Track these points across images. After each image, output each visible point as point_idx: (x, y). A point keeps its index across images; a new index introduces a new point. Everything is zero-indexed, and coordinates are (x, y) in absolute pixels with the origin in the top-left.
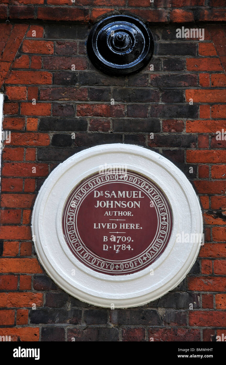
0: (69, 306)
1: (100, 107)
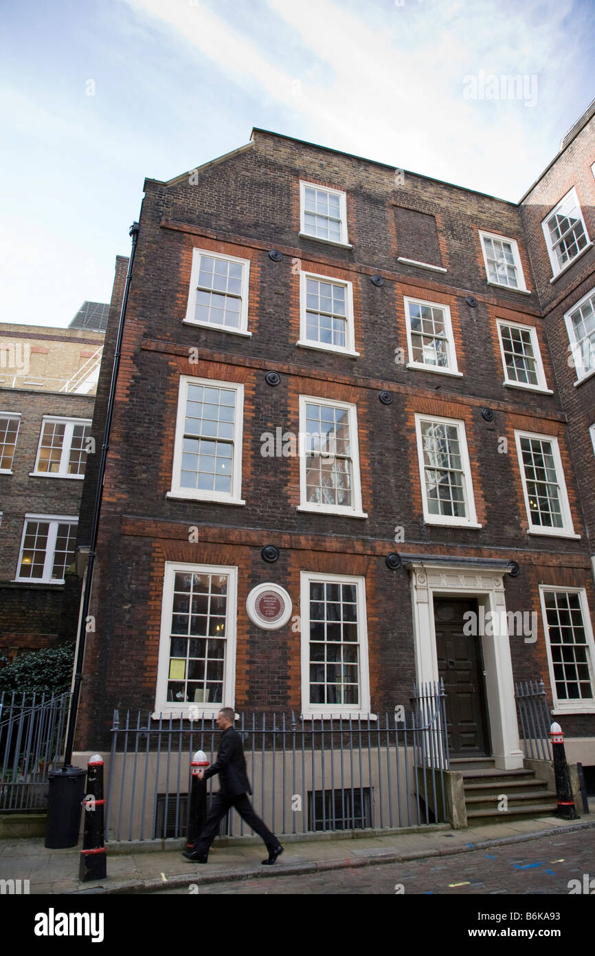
0: (257, 630)
1: (265, 571)
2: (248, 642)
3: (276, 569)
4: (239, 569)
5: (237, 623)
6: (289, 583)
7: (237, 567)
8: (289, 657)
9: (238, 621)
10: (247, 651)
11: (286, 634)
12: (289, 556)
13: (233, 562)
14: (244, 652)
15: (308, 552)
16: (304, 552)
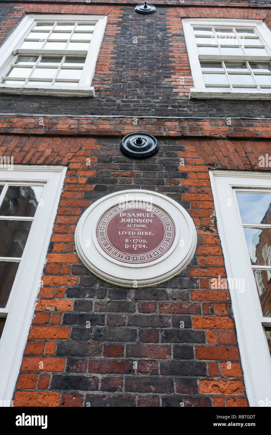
0: (97, 286)
1: (126, 173)
2: (68, 319)
3: (153, 168)
4: (68, 170)
5: (45, 270)
6: (185, 190)
7: (66, 168)
8: (202, 366)
9: (47, 264)
10: (60, 346)
11: (185, 298)
12: (181, 149)
13: (57, 159)
14: (51, 347)
15: (221, 143)
16: (213, 142)
